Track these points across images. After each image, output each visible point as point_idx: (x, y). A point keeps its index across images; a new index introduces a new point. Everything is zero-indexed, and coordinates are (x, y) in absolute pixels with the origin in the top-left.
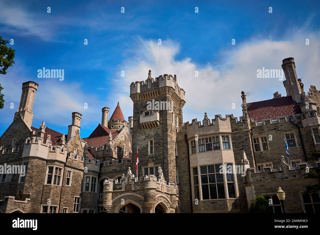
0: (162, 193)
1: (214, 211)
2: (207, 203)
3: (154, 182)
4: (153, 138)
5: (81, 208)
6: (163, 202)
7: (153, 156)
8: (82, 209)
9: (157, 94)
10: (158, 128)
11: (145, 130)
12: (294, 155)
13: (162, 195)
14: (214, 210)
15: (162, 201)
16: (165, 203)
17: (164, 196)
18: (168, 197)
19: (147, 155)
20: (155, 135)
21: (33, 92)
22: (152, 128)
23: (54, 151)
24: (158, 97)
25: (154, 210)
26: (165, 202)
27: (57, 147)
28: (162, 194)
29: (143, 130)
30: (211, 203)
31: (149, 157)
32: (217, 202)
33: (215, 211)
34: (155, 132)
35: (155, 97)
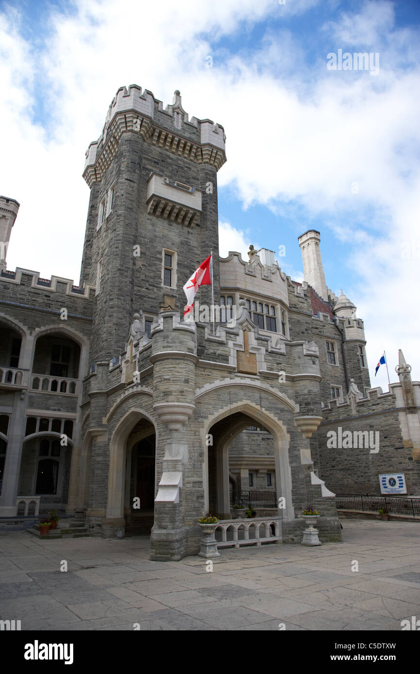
1: (268, 456)
2: (255, 438)
4: (176, 249)
7: (175, 295)
9: (192, 154)
10: (190, 230)
11: (154, 219)
12: (336, 376)
14: (268, 454)
19: (157, 287)
20: (182, 243)
22: (174, 224)
24: (191, 160)
29: (149, 217)
30: (263, 439)
31: (163, 292)
32: (272, 437)
33: (268, 458)
34: (182, 238)
35: (185, 158)
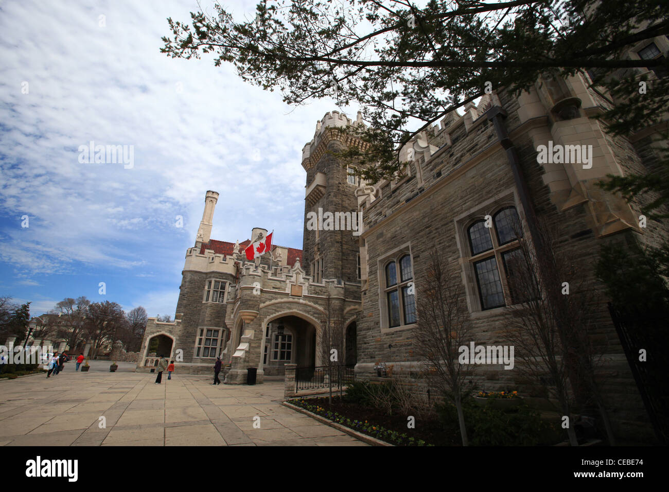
0: (291, 295)
3: (251, 276)
5: (272, 332)
6: (301, 312)
7: (319, 242)
8: (274, 333)
10: (325, 196)
11: (315, 206)
13: (296, 300)
15: (294, 310)
16: (307, 315)
17: (301, 301)
18: (319, 303)
19: (315, 243)
21: (211, 202)
22: (320, 200)
23: (212, 261)
24: (326, 151)
25: (260, 325)
26: (308, 312)
27: (216, 256)
28: (294, 298)
34: (322, 205)
